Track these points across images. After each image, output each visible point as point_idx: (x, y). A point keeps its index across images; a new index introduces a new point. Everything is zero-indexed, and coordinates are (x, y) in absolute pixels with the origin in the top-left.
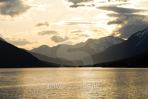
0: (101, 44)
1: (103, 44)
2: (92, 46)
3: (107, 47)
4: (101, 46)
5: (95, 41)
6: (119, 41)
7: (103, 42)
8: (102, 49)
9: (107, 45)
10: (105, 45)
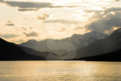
0: (86, 39)
1: (87, 39)
2: (76, 41)
3: (91, 42)
4: (85, 40)
5: (80, 37)
6: (102, 36)
7: (88, 37)
8: (86, 44)
9: (92, 40)
10: (89, 40)
